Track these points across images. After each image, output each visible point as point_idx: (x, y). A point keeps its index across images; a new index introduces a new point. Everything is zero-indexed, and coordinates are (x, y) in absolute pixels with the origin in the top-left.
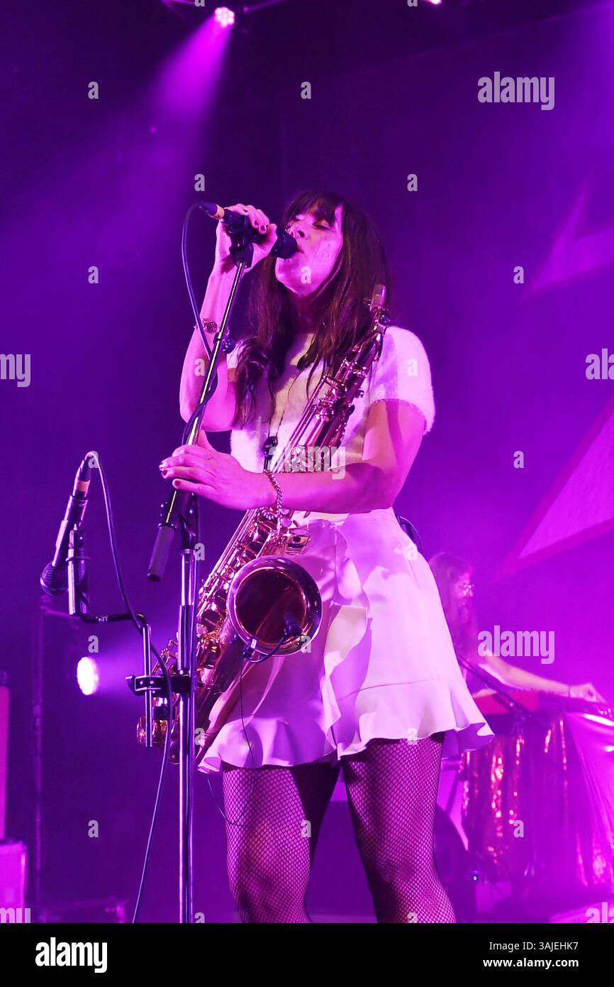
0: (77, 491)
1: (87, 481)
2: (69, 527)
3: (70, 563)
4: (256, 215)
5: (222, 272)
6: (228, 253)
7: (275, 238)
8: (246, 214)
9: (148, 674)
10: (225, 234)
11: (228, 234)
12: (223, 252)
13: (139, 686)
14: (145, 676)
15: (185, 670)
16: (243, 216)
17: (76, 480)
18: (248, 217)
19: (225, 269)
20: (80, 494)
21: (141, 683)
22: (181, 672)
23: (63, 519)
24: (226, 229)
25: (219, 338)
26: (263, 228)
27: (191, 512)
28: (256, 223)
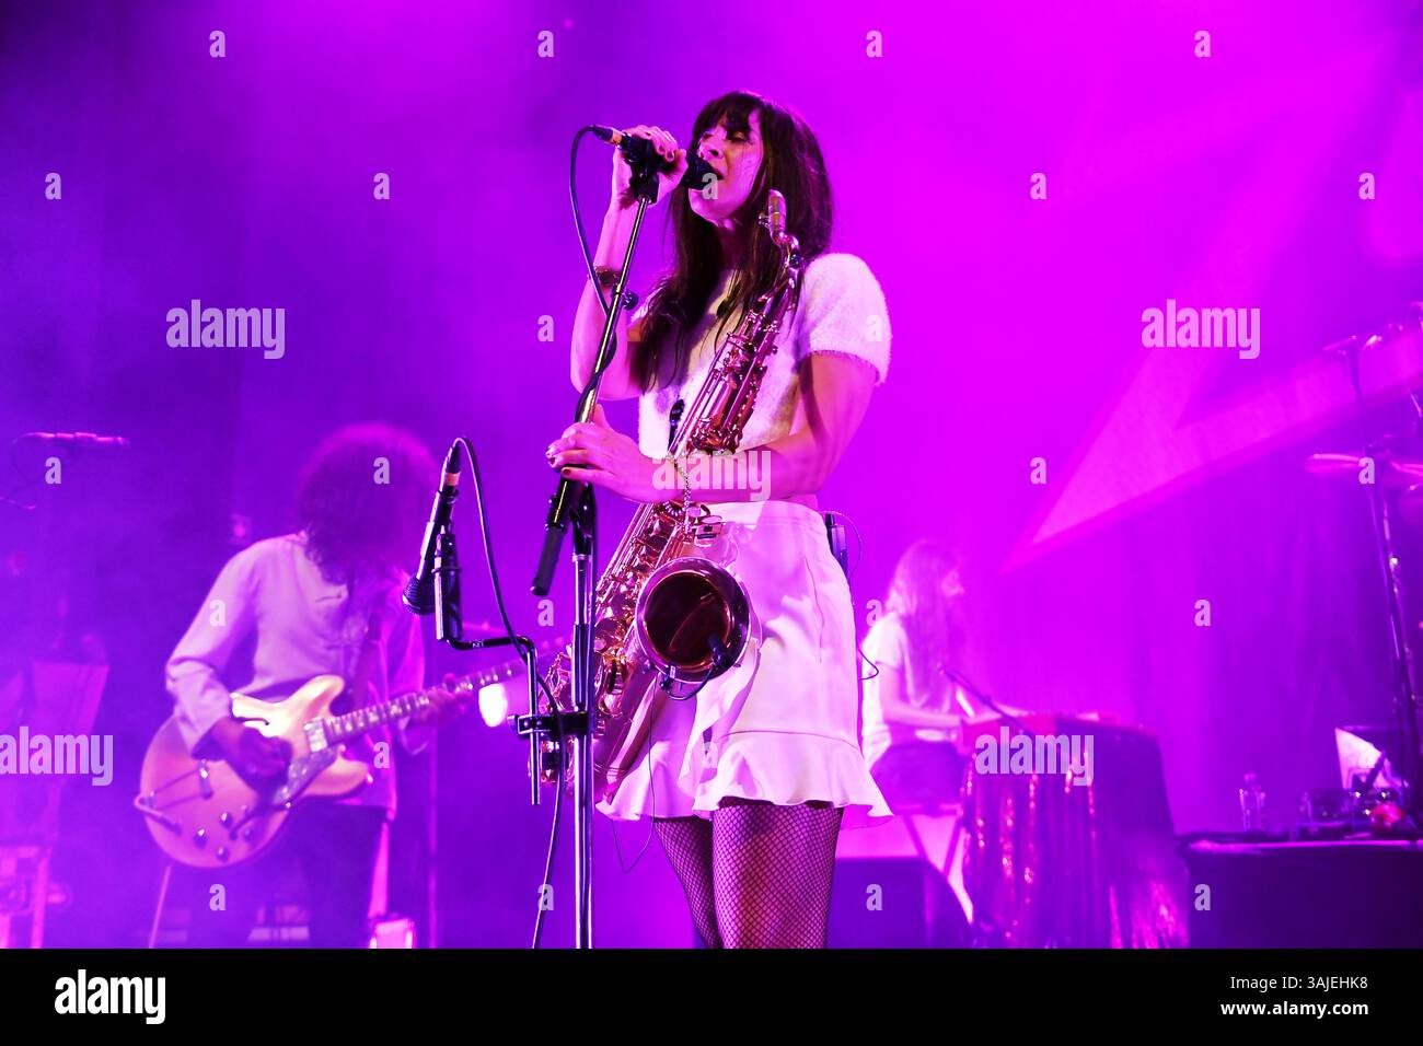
0: (445, 486)
1: (456, 472)
2: (436, 530)
3: (437, 575)
4: (661, 138)
5: (621, 208)
6: (628, 185)
7: (685, 166)
8: (649, 138)
9: (534, 713)
10: (624, 163)
11: (628, 162)
12: (621, 184)
13: (523, 728)
14: (530, 715)
15: (581, 706)
16: (646, 140)
17: (444, 473)
18: (651, 141)
19: (624, 204)
20: (448, 490)
21: (526, 724)
22: (576, 709)
23: (429, 520)
24: (626, 157)
25: (618, 291)
26: (670, 155)
27: (585, 508)
28: (661, 149)
